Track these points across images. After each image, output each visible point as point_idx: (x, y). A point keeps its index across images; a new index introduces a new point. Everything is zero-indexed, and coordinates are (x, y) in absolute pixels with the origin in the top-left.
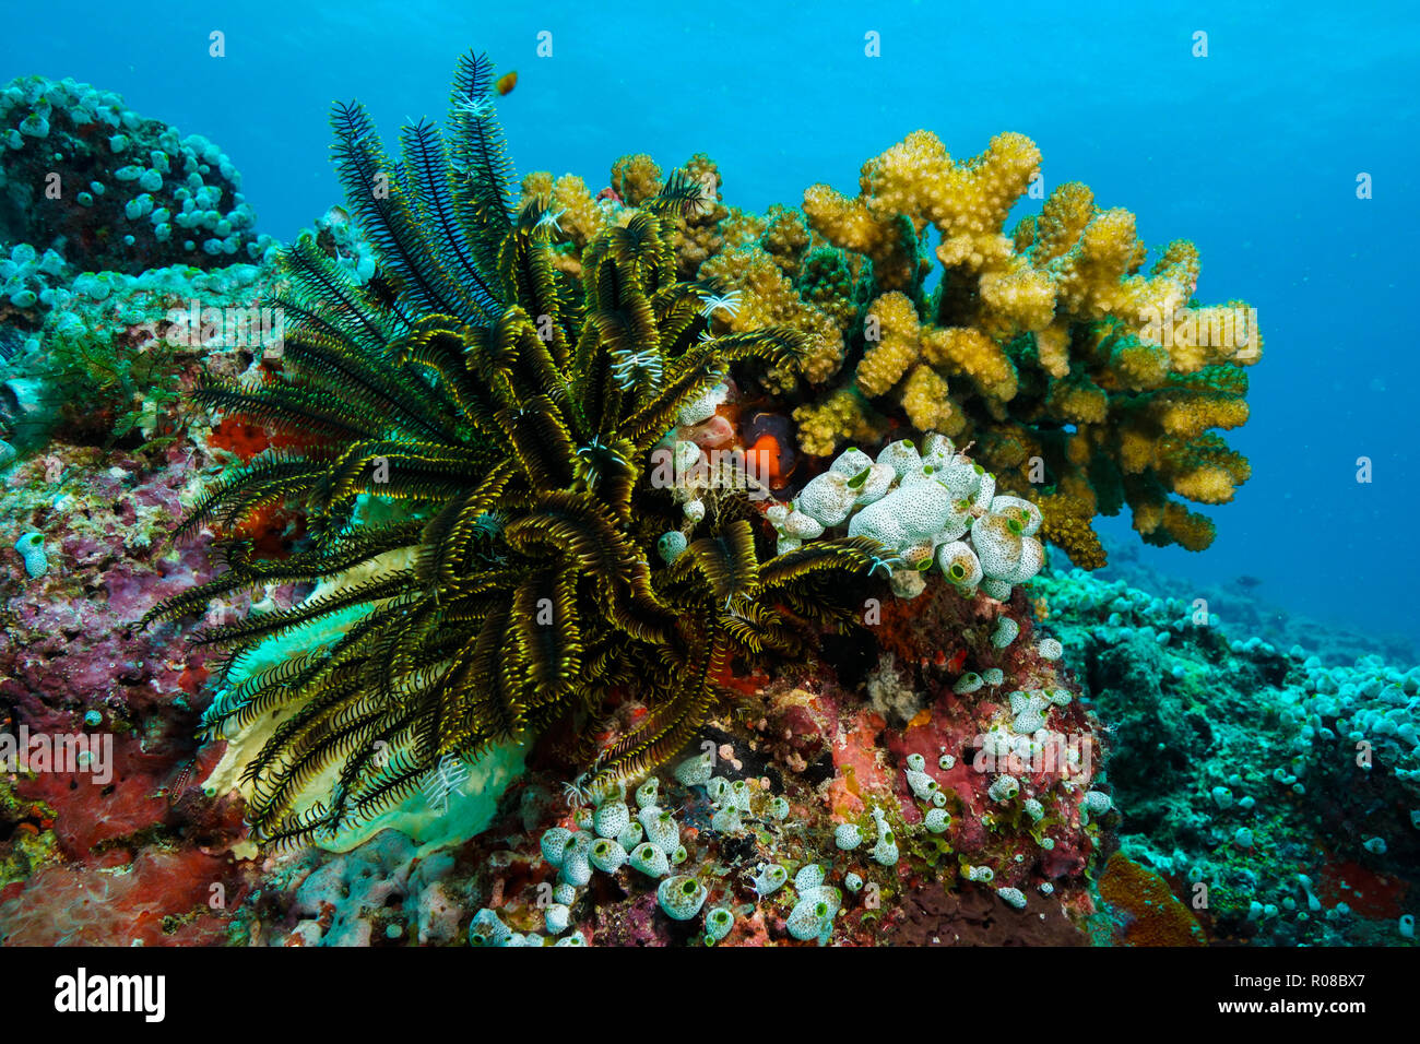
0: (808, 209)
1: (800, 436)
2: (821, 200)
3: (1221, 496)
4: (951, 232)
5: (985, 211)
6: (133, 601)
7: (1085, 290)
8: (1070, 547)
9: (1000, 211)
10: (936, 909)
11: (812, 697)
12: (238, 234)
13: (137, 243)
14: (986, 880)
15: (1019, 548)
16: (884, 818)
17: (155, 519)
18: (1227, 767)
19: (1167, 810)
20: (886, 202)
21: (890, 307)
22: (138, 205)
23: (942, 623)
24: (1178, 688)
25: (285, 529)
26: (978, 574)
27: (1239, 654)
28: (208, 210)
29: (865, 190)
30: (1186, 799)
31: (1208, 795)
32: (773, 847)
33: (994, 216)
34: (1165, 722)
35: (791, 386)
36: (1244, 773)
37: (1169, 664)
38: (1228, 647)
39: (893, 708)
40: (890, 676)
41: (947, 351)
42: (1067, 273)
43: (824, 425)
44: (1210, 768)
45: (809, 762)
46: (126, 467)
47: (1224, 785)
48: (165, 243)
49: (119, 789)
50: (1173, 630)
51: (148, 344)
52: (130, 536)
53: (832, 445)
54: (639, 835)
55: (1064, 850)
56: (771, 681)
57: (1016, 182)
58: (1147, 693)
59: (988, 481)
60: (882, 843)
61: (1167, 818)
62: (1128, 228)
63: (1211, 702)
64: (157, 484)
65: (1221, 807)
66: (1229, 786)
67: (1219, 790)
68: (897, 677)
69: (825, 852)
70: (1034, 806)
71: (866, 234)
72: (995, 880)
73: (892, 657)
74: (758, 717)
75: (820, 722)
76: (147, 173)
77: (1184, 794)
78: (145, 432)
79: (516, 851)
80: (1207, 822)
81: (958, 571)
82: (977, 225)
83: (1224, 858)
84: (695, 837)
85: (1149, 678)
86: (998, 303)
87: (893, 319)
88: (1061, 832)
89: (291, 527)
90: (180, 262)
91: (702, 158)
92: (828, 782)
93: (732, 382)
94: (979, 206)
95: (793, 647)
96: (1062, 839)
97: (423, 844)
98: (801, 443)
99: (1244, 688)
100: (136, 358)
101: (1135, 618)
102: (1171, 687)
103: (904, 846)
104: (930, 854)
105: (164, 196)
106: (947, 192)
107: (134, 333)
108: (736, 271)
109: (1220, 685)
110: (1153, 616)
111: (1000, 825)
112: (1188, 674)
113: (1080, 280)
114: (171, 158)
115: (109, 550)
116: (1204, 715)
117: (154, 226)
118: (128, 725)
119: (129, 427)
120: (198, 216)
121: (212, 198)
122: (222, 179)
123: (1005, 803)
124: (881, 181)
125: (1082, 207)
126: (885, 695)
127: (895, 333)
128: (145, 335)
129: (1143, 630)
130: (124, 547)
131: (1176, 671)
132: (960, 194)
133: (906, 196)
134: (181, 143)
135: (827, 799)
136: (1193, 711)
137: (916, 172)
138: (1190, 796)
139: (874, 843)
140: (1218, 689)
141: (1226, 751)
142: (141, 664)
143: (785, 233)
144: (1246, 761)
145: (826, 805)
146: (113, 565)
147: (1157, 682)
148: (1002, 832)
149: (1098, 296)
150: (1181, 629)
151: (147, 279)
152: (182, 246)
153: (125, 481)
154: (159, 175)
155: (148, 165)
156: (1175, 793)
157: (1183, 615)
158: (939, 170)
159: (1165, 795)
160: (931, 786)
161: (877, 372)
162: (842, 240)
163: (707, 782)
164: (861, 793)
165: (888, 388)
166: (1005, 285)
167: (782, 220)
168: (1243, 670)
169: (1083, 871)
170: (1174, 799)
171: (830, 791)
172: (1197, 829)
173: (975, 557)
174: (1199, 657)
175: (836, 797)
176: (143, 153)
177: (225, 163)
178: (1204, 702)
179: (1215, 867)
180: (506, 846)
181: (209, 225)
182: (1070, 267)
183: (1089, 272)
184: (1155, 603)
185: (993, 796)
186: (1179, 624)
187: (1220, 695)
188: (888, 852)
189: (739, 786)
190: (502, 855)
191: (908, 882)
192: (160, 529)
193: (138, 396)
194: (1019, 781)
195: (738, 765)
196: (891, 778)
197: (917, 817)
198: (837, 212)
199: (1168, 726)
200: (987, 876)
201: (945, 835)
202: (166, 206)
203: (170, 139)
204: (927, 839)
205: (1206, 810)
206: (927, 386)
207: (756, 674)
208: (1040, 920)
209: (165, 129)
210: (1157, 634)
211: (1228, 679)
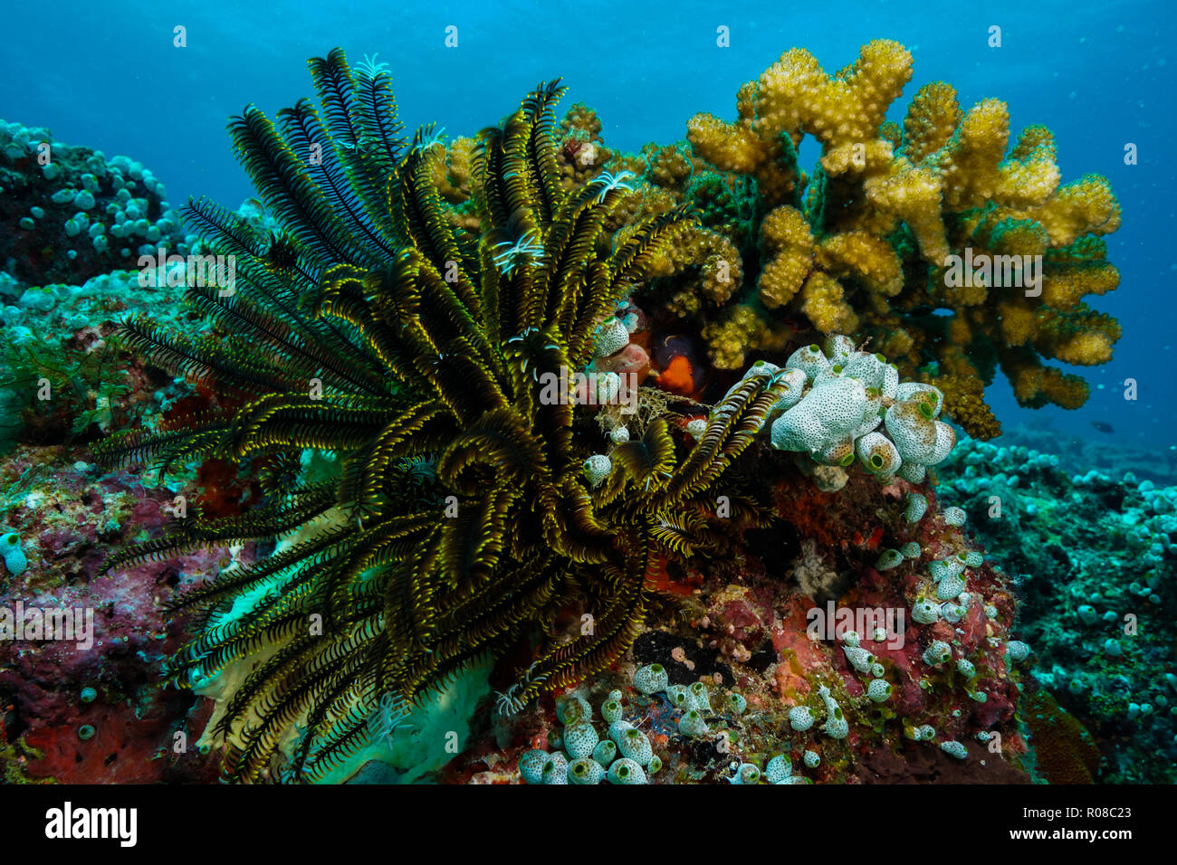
0: (692, 138)
1: (710, 353)
2: (705, 128)
3: (1101, 357)
4: (834, 142)
5: (863, 118)
6: (112, 581)
7: (965, 181)
8: (967, 422)
9: (877, 116)
10: (888, 771)
11: (746, 590)
12: (167, 237)
13: (78, 257)
14: (929, 738)
15: (933, 431)
16: (831, 696)
17: (121, 504)
18: (1087, 587)
19: (1041, 632)
20: (770, 121)
21: (784, 221)
22: (76, 223)
23: (854, 505)
24: (1033, 523)
25: (241, 497)
26: (897, 460)
27: (1081, 487)
28: (137, 219)
29: (744, 114)
30: (1055, 619)
31: (1075, 614)
32: (741, 744)
33: (872, 122)
34: (1028, 555)
35: (695, 307)
36: (1103, 590)
37: (1022, 504)
38: (1069, 482)
39: (820, 590)
40: (813, 561)
41: (840, 255)
42: (945, 167)
43: (732, 340)
44: (1073, 590)
45: (753, 651)
46: (89, 460)
47: (1087, 603)
48: (104, 253)
49: (121, 756)
50: (1020, 474)
51: (95, 345)
52: (100, 523)
53: (741, 357)
54: (613, 753)
55: (994, 700)
56: (705, 580)
57: (891, 85)
58: (1010, 533)
59: (892, 372)
60: (833, 720)
61: (1042, 639)
62: (1003, 116)
63: (1064, 532)
64: (120, 472)
65: (1088, 623)
66: (1092, 604)
67: (1084, 608)
68: (820, 560)
69: (781, 735)
70: (965, 665)
71: (749, 155)
72: (937, 735)
73: (813, 543)
74: (700, 616)
75: (757, 613)
76: (80, 195)
77: (1054, 615)
78: (102, 426)
79: (494, 771)
80: (1077, 637)
81: (877, 461)
82: (857, 132)
83: (1097, 668)
84: (666, 744)
85: (1009, 519)
86: (888, 203)
87: (788, 231)
88: (990, 684)
89: (246, 494)
90: (118, 268)
91: (580, 107)
92: (772, 668)
93: (641, 311)
94: (858, 114)
95: (721, 546)
96: (992, 690)
97: (407, 771)
98: (713, 359)
99: (1090, 516)
100: (85, 360)
101: (987, 468)
102: (1028, 524)
103: (852, 720)
104: (876, 721)
105: (97, 212)
106: (826, 105)
107: (81, 337)
108: (631, 206)
109: (1069, 516)
110: (1002, 464)
111: (936, 686)
112: (1040, 511)
113: (960, 172)
114: (100, 178)
115: (83, 538)
116: (1060, 544)
117: (92, 239)
118: (122, 696)
119: (86, 424)
120: (130, 226)
121: (140, 208)
122: (148, 191)
123: (938, 666)
124: (763, 101)
125: (948, 104)
126: (811, 578)
127: (791, 245)
128: (91, 337)
129: (996, 478)
130: (97, 534)
131: (1030, 509)
132: (838, 105)
133: (789, 112)
134: (109, 164)
135: (775, 684)
136: (1050, 542)
137: (796, 88)
138: (1059, 617)
139: (824, 720)
140: (1068, 520)
141: (1084, 574)
142: (126, 638)
143: (668, 166)
144: (1102, 580)
145: (775, 690)
146: (89, 551)
147: (1017, 522)
148: (938, 692)
149: (979, 184)
150: (1027, 472)
151: (89, 286)
152: (119, 253)
153: (89, 473)
154: (90, 195)
155: (80, 187)
156: (1046, 615)
157: (1027, 459)
158: (816, 84)
159: (1038, 619)
160: (870, 659)
161: (780, 283)
162: (728, 164)
163: (667, 689)
164: (805, 674)
165: (791, 297)
166: (892, 185)
167: (663, 154)
168: (1086, 501)
169: (1013, 716)
170: (1046, 621)
171: (776, 676)
172: (1070, 645)
173: (892, 445)
174: (1046, 495)
175: (784, 681)
176: (74, 177)
177: (148, 175)
178: (1058, 533)
179: (1092, 677)
180: (485, 768)
181: (141, 233)
182: (948, 160)
183: (968, 163)
184: (1001, 452)
185: (928, 661)
186: (1024, 467)
187: (1070, 524)
188: (839, 726)
189: (699, 687)
190: (482, 776)
191: (858, 749)
192: (126, 512)
193: (92, 394)
194: (951, 644)
195: (691, 665)
196: (830, 656)
197: (860, 689)
198: (721, 138)
199: (1031, 559)
200: (930, 734)
201: (888, 704)
202: (100, 221)
203: (96, 162)
204: (873, 709)
205: (1075, 628)
206: (825, 291)
207: (691, 575)
208: (982, 767)
209: (91, 153)
210: (1008, 479)
211: (1075, 510)
